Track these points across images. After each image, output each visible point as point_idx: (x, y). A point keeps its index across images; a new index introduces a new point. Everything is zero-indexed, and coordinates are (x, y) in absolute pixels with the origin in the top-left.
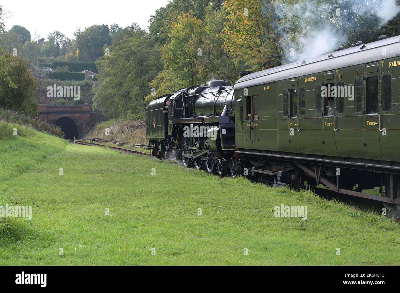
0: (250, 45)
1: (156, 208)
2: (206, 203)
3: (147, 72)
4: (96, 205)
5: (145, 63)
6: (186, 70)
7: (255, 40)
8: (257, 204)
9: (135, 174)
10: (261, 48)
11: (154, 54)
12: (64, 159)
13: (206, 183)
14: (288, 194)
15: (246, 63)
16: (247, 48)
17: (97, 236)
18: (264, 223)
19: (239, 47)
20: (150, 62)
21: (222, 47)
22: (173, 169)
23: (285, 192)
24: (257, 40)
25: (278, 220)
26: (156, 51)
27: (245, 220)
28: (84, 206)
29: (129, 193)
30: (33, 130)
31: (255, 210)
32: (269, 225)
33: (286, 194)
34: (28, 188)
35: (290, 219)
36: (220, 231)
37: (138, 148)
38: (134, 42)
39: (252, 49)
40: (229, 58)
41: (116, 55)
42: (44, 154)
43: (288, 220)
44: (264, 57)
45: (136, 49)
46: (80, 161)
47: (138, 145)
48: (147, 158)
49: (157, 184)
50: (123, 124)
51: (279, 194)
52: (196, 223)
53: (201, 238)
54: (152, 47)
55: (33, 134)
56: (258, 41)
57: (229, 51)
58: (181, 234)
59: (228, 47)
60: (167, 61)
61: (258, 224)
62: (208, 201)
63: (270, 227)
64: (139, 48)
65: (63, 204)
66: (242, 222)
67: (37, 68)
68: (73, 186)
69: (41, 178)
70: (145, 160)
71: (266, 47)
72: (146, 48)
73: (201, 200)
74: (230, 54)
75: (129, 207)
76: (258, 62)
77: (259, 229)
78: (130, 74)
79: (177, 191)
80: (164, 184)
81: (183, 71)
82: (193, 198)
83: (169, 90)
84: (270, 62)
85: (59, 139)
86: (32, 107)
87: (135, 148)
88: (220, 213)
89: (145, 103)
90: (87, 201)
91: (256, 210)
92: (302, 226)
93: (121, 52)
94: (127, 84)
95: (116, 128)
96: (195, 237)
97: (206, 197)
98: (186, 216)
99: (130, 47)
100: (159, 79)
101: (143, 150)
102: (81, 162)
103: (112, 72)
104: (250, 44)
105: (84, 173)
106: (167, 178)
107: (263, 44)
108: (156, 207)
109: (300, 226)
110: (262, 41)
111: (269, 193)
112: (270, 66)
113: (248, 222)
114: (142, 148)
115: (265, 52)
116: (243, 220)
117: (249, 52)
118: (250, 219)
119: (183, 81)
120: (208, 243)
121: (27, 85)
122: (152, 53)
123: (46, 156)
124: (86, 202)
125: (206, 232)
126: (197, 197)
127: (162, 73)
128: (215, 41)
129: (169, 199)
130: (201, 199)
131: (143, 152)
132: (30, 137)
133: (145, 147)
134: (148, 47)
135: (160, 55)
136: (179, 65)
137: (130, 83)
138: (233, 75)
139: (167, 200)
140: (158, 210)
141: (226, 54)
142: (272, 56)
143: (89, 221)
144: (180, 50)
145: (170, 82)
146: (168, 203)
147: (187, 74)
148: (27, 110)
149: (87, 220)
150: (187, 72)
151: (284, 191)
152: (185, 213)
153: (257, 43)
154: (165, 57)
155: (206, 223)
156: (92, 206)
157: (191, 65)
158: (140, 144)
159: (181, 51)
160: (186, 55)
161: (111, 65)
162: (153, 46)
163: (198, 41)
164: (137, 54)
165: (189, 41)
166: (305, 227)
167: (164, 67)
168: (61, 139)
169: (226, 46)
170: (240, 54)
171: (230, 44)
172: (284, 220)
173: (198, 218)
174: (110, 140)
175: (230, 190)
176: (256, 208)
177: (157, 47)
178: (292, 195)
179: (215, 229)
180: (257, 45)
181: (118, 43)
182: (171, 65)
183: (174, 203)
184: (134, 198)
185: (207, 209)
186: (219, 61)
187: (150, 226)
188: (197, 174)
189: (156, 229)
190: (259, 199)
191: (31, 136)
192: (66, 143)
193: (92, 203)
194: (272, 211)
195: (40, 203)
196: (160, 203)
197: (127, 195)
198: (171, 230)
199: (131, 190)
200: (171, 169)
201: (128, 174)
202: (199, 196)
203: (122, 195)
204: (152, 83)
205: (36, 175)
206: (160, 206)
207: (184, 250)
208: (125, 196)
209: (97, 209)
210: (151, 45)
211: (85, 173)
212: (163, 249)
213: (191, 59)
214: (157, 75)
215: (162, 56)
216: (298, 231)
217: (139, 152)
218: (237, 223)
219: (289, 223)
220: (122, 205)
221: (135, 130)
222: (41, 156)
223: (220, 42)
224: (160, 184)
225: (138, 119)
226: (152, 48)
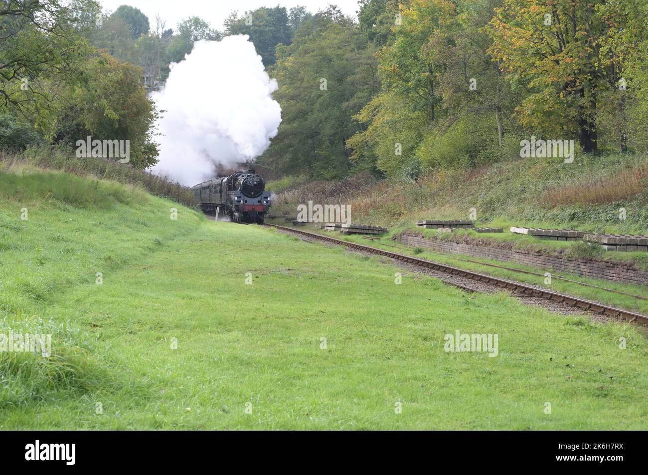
0: (540, 49)
1: (340, 345)
2: (432, 339)
3: (352, 96)
4: (234, 334)
5: (349, 79)
6: (422, 93)
7: (549, 41)
8: (525, 344)
9: (313, 279)
10: (559, 56)
11: (365, 61)
12: (193, 248)
13: (438, 302)
14: (586, 329)
15: (532, 84)
16: (534, 55)
17: (227, 392)
18: (533, 381)
19: (520, 52)
20: (357, 76)
21: (489, 52)
22: (384, 274)
23: (582, 324)
24: (552, 40)
25: (560, 376)
26: (369, 58)
27: (498, 374)
28: (213, 335)
29: (296, 315)
30: (143, 192)
31: (518, 356)
32: (541, 385)
33: (583, 327)
34: (120, 299)
35: (581, 375)
36: (451, 391)
37: (330, 231)
38: (330, 40)
39: (543, 56)
40: (500, 73)
41: (298, 63)
42: (158, 238)
43: (577, 377)
44: (565, 73)
45: (333, 52)
46: (220, 252)
47: (331, 227)
48: (340, 251)
49: (351, 300)
50: (306, 187)
51: (568, 327)
52: (409, 375)
53: (414, 404)
54: (362, 49)
55: (143, 202)
56: (555, 43)
57: (501, 60)
58: (378, 395)
59: (498, 52)
60: (388, 76)
61: (520, 383)
62: (436, 335)
63: (544, 388)
64: (339, 50)
65: (175, 330)
66: (493, 377)
67: (158, 82)
68: (200, 298)
69: (146, 281)
70: (336, 255)
71: (570, 54)
72: (352, 50)
73: (424, 334)
74: (502, 65)
75: (293, 341)
76: (553, 82)
77: (522, 391)
78: (322, 97)
79: (382, 314)
80: (363, 300)
81: (416, 95)
82: (410, 329)
83: (390, 128)
84: (575, 82)
85: (190, 210)
86: (146, 152)
87: (325, 231)
88: (455, 358)
89: (347, 150)
90: (219, 327)
91: (521, 356)
92: (602, 389)
93: (307, 58)
94: (315, 116)
95: (294, 194)
96: (404, 400)
97: (433, 328)
98: (393, 362)
99: (322, 48)
100: (373, 108)
101: (339, 235)
102: (222, 255)
103: (289, 93)
104: (539, 47)
105: (223, 276)
106: (370, 289)
107: (563, 49)
108: (340, 342)
109: (598, 389)
110: (563, 42)
111: (551, 324)
112: (575, 89)
113: (503, 377)
114: (336, 232)
115: (567, 64)
116: (495, 372)
117: (537, 63)
118: (507, 372)
119: (416, 112)
120: (424, 412)
121: (138, 114)
122: (361, 61)
123: (160, 241)
124: (217, 328)
125: (424, 392)
126: (417, 327)
127: (378, 97)
128: (476, 42)
129: (365, 329)
130: (423, 330)
131: (338, 238)
132: (137, 206)
133: (342, 229)
134: (356, 50)
135: (377, 64)
136: (410, 84)
137: (321, 114)
138: (507, 104)
139: (362, 331)
140: (343, 348)
141: (495, 66)
142: (580, 71)
143: (216, 363)
144: (411, 56)
145: (393, 113)
146: (363, 336)
147: (424, 99)
148: (137, 158)
149: (214, 362)
150: (422, 95)
151: (580, 322)
152: (391, 355)
153: (552, 46)
154: (384, 68)
155: (427, 376)
156: (226, 336)
157: (431, 84)
158: (334, 225)
159: (414, 57)
160: (423, 65)
161: (288, 81)
162: (364, 48)
163: (445, 40)
164: (334, 61)
165: (428, 41)
166: (608, 392)
167: (383, 86)
168: (193, 211)
169: (496, 50)
170: (520, 67)
171: (503, 46)
172: (571, 377)
173: (413, 366)
174: (281, 215)
175: (479, 317)
176: (522, 353)
177: (371, 49)
178: (592, 330)
179: (442, 387)
180: (552, 51)
181: (302, 40)
182: (394, 83)
183: (373, 336)
184: (304, 324)
185: (431, 349)
186: (482, 77)
187: (324, 377)
188: (426, 284)
189: (334, 383)
190: (531, 336)
191: (139, 204)
192: (201, 219)
193: (229, 331)
194: (551, 359)
195: (136, 327)
196: (349, 335)
197: (293, 318)
198: (362, 386)
199: (300, 309)
200: (380, 272)
201: (301, 279)
202: (420, 326)
203: (282, 319)
204: (360, 114)
205: (139, 275)
206: (347, 341)
207: (378, 424)
208: (287, 320)
209: (235, 342)
210: (361, 47)
211: (224, 274)
212: (341, 421)
213: (431, 72)
214: (370, 100)
215: (379, 66)
216: (594, 398)
217: (330, 239)
218: (484, 378)
219: (580, 383)
220: (280, 336)
221: (326, 198)
222: (152, 241)
223: (485, 42)
224: (356, 299)
225: (334, 178)
226: (362, 51)
